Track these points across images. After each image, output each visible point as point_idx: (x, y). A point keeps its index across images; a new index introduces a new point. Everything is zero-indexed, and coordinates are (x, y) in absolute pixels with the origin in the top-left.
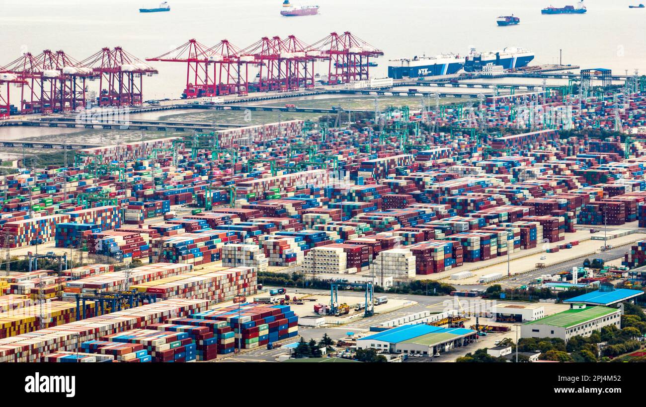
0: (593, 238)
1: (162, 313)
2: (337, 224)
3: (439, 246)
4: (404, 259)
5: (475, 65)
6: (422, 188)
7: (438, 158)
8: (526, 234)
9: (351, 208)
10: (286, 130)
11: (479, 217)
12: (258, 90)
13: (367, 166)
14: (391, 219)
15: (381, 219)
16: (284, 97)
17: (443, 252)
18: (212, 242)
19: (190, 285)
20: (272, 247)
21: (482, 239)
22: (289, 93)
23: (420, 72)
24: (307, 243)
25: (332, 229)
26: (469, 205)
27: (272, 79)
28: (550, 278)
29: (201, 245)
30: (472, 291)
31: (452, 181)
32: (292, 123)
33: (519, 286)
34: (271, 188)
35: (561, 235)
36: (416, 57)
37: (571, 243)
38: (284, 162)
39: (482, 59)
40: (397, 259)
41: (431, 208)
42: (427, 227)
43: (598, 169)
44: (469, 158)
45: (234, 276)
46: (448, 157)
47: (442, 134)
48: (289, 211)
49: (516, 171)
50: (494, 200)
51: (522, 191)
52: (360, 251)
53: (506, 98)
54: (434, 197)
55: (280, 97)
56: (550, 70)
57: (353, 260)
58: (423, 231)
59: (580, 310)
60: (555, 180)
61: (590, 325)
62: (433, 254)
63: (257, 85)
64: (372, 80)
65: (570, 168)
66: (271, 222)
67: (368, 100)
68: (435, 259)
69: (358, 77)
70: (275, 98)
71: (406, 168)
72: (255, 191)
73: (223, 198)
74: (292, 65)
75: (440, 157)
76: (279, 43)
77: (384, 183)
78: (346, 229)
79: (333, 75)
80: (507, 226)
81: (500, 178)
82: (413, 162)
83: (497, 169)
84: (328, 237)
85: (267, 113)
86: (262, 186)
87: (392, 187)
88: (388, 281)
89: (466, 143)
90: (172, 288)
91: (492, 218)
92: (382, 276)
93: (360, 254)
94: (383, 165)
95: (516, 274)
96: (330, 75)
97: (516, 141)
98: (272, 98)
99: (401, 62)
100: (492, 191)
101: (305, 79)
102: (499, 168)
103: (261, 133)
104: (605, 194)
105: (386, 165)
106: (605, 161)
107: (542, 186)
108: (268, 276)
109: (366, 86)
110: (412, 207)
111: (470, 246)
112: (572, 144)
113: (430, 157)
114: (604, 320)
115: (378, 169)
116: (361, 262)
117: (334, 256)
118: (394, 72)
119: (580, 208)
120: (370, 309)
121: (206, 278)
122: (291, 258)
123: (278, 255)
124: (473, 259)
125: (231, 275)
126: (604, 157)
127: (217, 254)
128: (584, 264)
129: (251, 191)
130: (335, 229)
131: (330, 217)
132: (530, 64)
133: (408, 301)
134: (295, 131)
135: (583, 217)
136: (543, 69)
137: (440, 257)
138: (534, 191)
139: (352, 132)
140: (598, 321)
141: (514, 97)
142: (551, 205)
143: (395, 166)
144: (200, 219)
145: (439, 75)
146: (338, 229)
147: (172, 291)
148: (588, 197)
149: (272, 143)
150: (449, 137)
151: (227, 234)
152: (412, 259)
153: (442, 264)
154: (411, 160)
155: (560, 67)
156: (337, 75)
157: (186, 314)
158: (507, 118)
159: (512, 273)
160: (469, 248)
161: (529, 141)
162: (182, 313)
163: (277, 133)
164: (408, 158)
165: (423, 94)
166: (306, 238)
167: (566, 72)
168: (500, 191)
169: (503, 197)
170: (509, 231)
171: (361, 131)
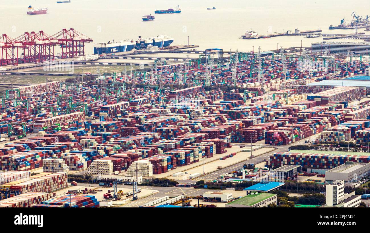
0: (243, 151)
1: (25, 201)
2: (102, 146)
3: (164, 158)
4: (146, 166)
5: (141, 46)
6: (139, 122)
7: (142, 104)
8: (208, 150)
9: (106, 135)
10: (49, 87)
11: (179, 140)
12: (23, 62)
13: (105, 110)
14: (131, 142)
15: (126, 142)
16: (39, 66)
17: (167, 161)
18: (35, 157)
19: (34, 184)
20: (70, 160)
21: (186, 153)
22: (41, 64)
23: (112, 50)
24: (88, 157)
25: (100, 149)
26: (170, 132)
27: (31, 56)
28: (228, 175)
29: (29, 159)
30: (187, 184)
31: (157, 118)
32: (53, 83)
33: (212, 181)
34: (54, 123)
35: (225, 149)
36: (109, 42)
37: (232, 154)
38: (56, 107)
39: (145, 43)
40: (142, 166)
41: (151, 135)
42: (153, 147)
43: (233, 110)
44: (159, 104)
45: (56, 178)
46: (147, 103)
47: (138, 89)
48: (71, 138)
49: (189, 111)
50: (183, 129)
51: (197, 124)
52: (120, 162)
53: (167, 66)
54: (149, 128)
55: (36, 67)
56: (183, 48)
57: (117, 167)
58: (152, 149)
59: (255, 195)
60: (213, 117)
61: (262, 204)
62: (161, 163)
63: (22, 59)
64: (87, 56)
65: (218, 109)
66: (65, 145)
67: (87, 67)
68: (163, 166)
69: (78, 54)
70: (33, 67)
71: (126, 110)
72: (46, 125)
73: (28, 130)
74: (42, 48)
75: (143, 103)
76: (34, 35)
77: (119, 120)
78: (108, 148)
79: (65, 53)
80: (197, 145)
81: (182, 116)
82: (129, 107)
83: (178, 110)
84: (99, 153)
85: (32, 76)
86: (50, 122)
87: (123, 122)
88: (140, 179)
89: (154, 94)
90: (25, 186)
91: (186, 140)
92: (137, 176)
93: (121, 163)
94: (113, 109)
95: (208, 173)
96: (63, 53)
97: (182, 93)
98: (32, 67)
99: (101, 45)
100: (181, 124)
101: (49, 56)
102: (179, 110)
103: (36, 90)
104: (243, 125)
105: (115, 108)
106: (236, 105)
107: (207, 121)
108: (71, 177)
109: (84, 59)
110: (140, 134)
111: (179, 157)
112: (212, 94)
113: (138, 103)
114: (269, 201)
115: (110, 111)
116: (121, 167)
117: (107, 165)
118: (97, 51)
119: (231, 133)
120: (135, 196)
121: (42, 180)
122: (80, 166)
123: (73, 164)
124: (181, 164)
125: (54, 177)
126: (235, 103)
127: (38, 164)
128: (244, 166)
129: (44, 126)
130: (102, 148)
131: (96, 141)
132: (171, 45)
133: (154, 190)
134: (54, 88)
135: (234, 138)
136: (179, 48)
137: (165, 164)
138: (204, 124)
139: (87, 88)
140: (266, 201)
141: (171, 66)
142: (216, 132)
143: (119, 109)
144: (24, 143)
145: (122, 51)
146: (103, 149)
147: (25, 187)
148: (235, 127)
149: (44, 96)
150: (143, 90)
151: (42, 152)
152: (151, 166)
153: (166, 168)
154: (128, 105)
155: (188, 46)
156: (66, 53)
157: (37, 201)
158: (171, 79)
159: (206, 173)
160: (179, 159)
161: (189, 93)
162: (35, 201)
163: (44, 89)
164: (126, 104)
165: (117, 63)
166: (88, 154)
167: (192, 49)
168: (185, 124)
169: (188, 127)
170: (199, 148)
171: (92, 87)
